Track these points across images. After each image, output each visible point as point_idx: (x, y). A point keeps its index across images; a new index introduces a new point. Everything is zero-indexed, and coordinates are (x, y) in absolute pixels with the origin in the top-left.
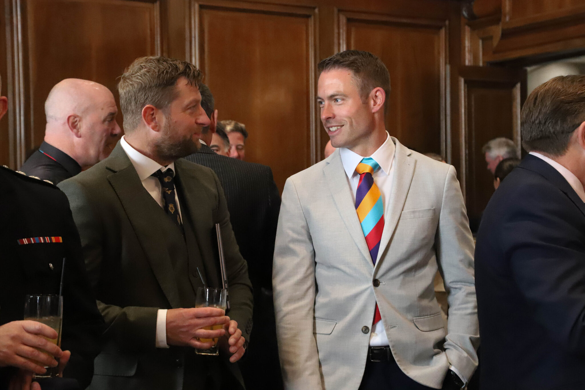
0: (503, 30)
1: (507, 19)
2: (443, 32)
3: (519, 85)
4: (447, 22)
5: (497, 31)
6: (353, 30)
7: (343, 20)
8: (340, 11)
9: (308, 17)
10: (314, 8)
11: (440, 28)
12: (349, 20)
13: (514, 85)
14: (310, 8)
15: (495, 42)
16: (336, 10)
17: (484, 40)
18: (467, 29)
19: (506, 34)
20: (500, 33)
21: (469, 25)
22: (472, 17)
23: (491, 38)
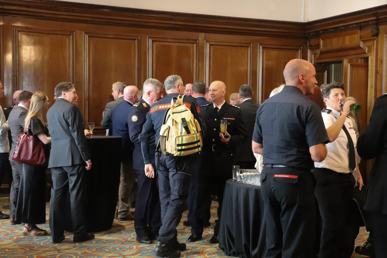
0: (320, 51)
1: (321, 48)
2: (300, 51)
3: (326, 72)
4: (302, 47)
5: (318, 52)
6: (265, 51)
7: (261, 47)
8: (260, 44)
9: (248, 47)
10: (251, 44)
11: (298, 50)
12: (263, 48)
13: (325, 71)
14: (249, 44)
15: (318, 55)
16: (259, 44)
17: (314, 54)
18: (309, 50)
19: (321, 53)
20: (319, 52)
21: (310, 49)
22: (311, 46)
23: (316, 54)
